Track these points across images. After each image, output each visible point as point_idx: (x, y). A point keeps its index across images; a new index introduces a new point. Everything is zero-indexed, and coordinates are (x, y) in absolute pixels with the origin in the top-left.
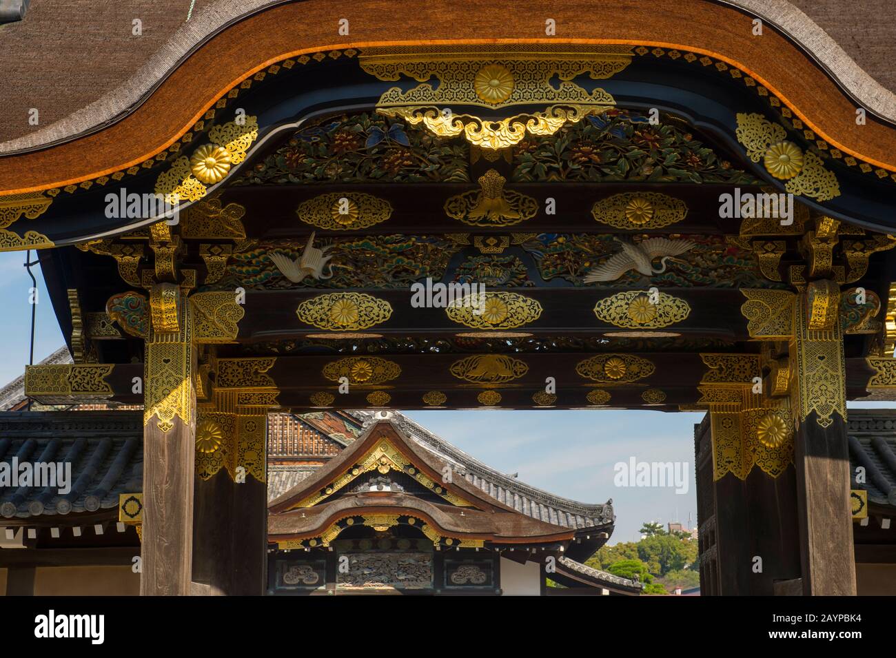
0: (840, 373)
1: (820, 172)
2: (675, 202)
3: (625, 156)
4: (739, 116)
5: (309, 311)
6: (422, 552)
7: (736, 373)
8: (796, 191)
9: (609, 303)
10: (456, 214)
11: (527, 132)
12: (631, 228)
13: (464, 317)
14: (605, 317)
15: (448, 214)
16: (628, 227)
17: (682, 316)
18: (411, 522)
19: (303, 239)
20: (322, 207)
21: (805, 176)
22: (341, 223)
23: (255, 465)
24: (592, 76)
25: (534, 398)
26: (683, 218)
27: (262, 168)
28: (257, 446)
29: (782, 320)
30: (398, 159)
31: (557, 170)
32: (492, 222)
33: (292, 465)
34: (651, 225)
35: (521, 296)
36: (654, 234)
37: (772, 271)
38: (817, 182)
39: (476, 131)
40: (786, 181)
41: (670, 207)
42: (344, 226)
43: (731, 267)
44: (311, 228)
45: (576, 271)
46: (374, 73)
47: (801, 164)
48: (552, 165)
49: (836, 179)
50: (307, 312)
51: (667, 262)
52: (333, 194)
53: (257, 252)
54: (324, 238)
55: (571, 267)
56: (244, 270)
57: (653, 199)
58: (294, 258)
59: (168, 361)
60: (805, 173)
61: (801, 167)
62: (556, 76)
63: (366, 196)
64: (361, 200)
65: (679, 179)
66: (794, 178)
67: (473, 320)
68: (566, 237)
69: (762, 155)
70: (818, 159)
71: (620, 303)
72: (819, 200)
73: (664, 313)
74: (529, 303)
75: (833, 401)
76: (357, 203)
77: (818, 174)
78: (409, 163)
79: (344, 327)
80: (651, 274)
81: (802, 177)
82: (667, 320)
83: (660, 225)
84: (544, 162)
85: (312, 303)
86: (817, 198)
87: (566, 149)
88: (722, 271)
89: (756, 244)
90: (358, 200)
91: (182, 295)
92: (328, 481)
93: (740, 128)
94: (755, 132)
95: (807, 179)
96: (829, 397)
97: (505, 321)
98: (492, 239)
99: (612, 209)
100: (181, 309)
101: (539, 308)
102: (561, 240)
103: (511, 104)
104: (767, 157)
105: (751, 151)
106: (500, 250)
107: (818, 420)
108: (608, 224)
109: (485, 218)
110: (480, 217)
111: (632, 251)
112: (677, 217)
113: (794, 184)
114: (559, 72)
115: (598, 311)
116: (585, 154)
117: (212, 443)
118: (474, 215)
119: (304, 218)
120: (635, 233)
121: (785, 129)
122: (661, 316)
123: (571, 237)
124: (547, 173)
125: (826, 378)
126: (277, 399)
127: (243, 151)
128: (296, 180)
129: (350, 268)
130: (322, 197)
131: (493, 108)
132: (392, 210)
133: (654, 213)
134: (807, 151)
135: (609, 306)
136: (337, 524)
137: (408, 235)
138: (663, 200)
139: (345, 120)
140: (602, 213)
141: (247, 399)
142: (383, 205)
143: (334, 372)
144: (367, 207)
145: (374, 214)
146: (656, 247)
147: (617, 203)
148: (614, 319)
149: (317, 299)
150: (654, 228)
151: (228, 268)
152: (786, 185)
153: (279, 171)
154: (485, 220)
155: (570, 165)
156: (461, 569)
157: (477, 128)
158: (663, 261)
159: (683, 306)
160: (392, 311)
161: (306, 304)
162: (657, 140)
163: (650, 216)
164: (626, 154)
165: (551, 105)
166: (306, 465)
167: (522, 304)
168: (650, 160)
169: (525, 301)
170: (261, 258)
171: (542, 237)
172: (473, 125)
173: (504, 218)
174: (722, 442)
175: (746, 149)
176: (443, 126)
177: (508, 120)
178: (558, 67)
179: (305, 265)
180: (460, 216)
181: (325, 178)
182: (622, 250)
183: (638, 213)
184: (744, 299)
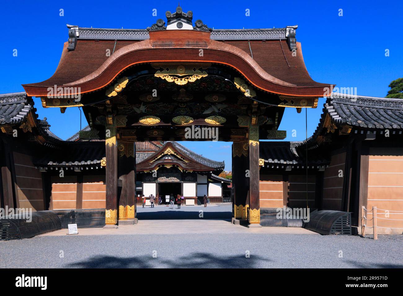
0: (258, 134)
1: (252, 91)
2: (223, 96)
4: (235, 78)
6: (178, 173)
8: (247, 95)
11: (188, 81)
13: (176, 121)
14: (207, 122)
15: (173, 98)
16: (213, 101)
17: (224, 122)
18: (176, 166)
19: (140, 104)
20: (144, 97)
21: (249, 91)
23: (132, 154)
24: (203, 69)
26: (225, 99)
27: (131, 87)
28: (132, 149)
29: (246, 122)
30: (162, 86)
32: (183, 100)
33: (148, 152)
34: (218, 101)
35: (189, 117)
36: (219, 103)
37: (244, 112)
38: (251, 93)
39: (177, 81)
42: (150, 101)
44: (142, 101)
45: (201, 111)
46: (154, 67)
49: (255, 93)
50: (141, 120)
51: (221, 109)
53: (130, 106)
54: (145, 104)
56: (127, 110)
57: (219, 95)
58: (138, 108)
62: (195, 68)
65: (225, 91)
69: (239, 87)
70: (251, 88)
71: (211, 118)
74: (191, 118)
78: (164, 86)
79: (150, 123)
80: (218, 112)
82: (221, 122)
83: (220, 101)
84: (194, 86)
86: (251, 96)
87: (199, 83)
88: (233, 111)
89: (241, 105)
91: (113, 116)
92: (155, 156)
93: (235, 81)
94: (238, 81)
96: (256, 139)
97: (185, 122)
98: (183, 104)
99: (209, 97)
100: (113, 119)
101: (193, 119)
102: (198, 104)
103: (185, 75)
104: (241, 87)
106: (185, 106)
107: (253, 144)
108: (208, 101)
111: (214, 107)
114: (195, 67)
115: (206, 120)
116: (204, 85)
117: (122, 149)
118: (179, 98)
119: (140, 99)
120: (215, 103)
121: (245, 81)
122: (219, 121)
123: (200, 104)
125: (255, 135)
126: (137, 139)
127: (125, 85)
128: (138, 90)
129: (151, 110)
130: (144, 94)
131: (181, 76)
132: (160, 97)
134: (249, 86)
135: (208, 119)
136: (158, 166)
137: (164, 103)
140: (207, 98)
141: (130, 139)
143: (149, 133)
145: (156, 98)
146: (219, 106)
147: (211, 96)
148: (209, 122)
149: (143, 117)
151: (124, 110)
152: (245, 94)
153: (134, 88)
154: (181, 100)
155: (200, 87)
156: (188, 177)
157: (177, 79)
159: (225, 119)
160: (160, 120)
161: (141, 118)
162: (220, 82)
163: (218, 99)
165: (193, 75)
166: (151, 152)
167: (189, 119)
168: (218, 86)
170: (131, 108)
172: (176, 79)
173: (185, 99)
174: (236, 149)
175: (236, 86)
176: (170, 79)
177: (184, 78)
179: (141, 110)
180: (175, 99)
182: (211, 107)
183: (215, 98)
184: (238, 118)
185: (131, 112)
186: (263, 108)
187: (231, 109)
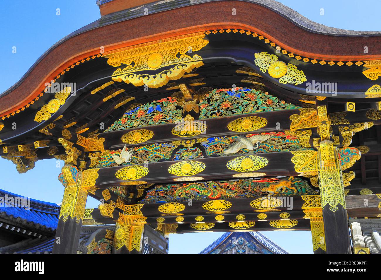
0: (340, 185)
1: (296, 72)
2: (262, 119)
3: (242, 105)
4: (255, 54)
5: (120, 173)
7: (317, 203)
8: (284, 82)
9: (233, 162)
10: (176, 133)
11: (167, 77)
12: (244, 131)
13: (175, 172)
14: (231, 168)
15: (173, 133)
16: (242, 131)
17: (264, 165)
19: (122, 148)
20: (130, 136)
21: (289, 75)
22: (136, 141)
23: (137, 245)
25: (237, 217)
26: (265, 125)
28: (138, 238)
29: (311, 163)
30: (158, 116)
31: (215, 113)
32: (189, 135)
34: (252, 129)
35: (197, 162)
36: (254, 133)
37: (306, 143)
38: (294, 76)
39: (147, 80)
40: (279, 78)
41: (260, 121)
42: (137, 142)
43: (288, 144)
44: (125, 143)
45: (222, 151)
46: (112, 65)
47: (286, 69)
48: (213, 111)
49: (304, 74)
50: (119, 174)
52: (134, 131)
53: (108, 155)
54: (129, 147)
55: (220, 150)
56: (103, 161)
57: (253, 119)
59: (70, 194)
60: (288, 73)
61: (286, 71)
62: (179, 53)
63: (145, 130)
64: (143, 132)
65: (264, 110)
66: (283, 77)
67: (178, 173)
68: (218, 139)
69: (267, 69)
70: (294, 66)
71: (237, 161)
72: (296, 85)
73: (256, 164)
74: (200, 164)
75: (337, 198)
76: (141, 133)
77: (295, 73)
78: (162, 117)
79: (131, 179)
80: (252, 149)
81: (287, 75)
82: (258, 167)
83: (256, 129)
84: (210, 111)
85: (121, 171)
86: (295, 84)
87: (219, 105)
88: (284, 145)
89: (298, 132)
90: (142, 132)
91: (79, 171)
93: (257, 59)
94: (263, 60)
95: (290, 76)
96: (335, 197)
97: (190, 172)
98: (188, 141)
99: (236, 124)
101: (204, 166)
102: (216, 139)
103: (161, 67)
104: (269, 70)
105: (262, 68)
106: (192, 145)
107: (330, 208)
108: (234, 131)
109: (187, 133)
110: (184, 134)
111: (245, 141)
112: (262, 125)
113: (283, 79)
115: (228, 166)
116: (226, 106)
117: (121, 236)
118: (182, 133)
119: (123, 140)
120: (246, 134)
121: (278, 56)
122: (255, 165)
123: (220, 138)
124: (212, 115)
125: (333, 188)
126: (146, 220)
127: (65, 100)
128: (123, 128)
129: (139, 157)
130: (130, 132)
131: (155, 70)
132: (153, 134)
133: (253, 124)
134: (289, 64)
135: (233, 163)
137: (159, 143)
138: (257, 119)
139: (142, 106)
140: (232, 127)
142: (150, 133)
143: (162, 209)
144: (145, 134)
145: (147, 137)
146: (256, 139)
147: (238, 122)
148: (235, 168)
149: (123, 169)
150: (253, 130)
151: (98, 161)
152: (279, 80)
153: (118, 126)
154: (186, 135)
155: (220, 110)
157: (147, 78)
158: (257, 144)
159: (265, 160)
160: (148, 171)
161: (119, 171)
162: (254, 97)
163: (252, 126)
164: (243, 104)
165: (176, 65)
167: (198, 165)
168: (252, 105)
169: (198, 164)
170: (109, 157)
171: (209, 139)
173: (194, 133)
174: (316, 234)
175: (259, 68)
176: (135, 80)
177: (160, 74)
178: (180, 50)
179: (122, 158)
180: (177, 134)
181: (133, 127)
182: (240, 141)
183: (246, 125)
184: (293, 155)
185: (109, 163)
186: (346, 132)
187: (280, 142)
